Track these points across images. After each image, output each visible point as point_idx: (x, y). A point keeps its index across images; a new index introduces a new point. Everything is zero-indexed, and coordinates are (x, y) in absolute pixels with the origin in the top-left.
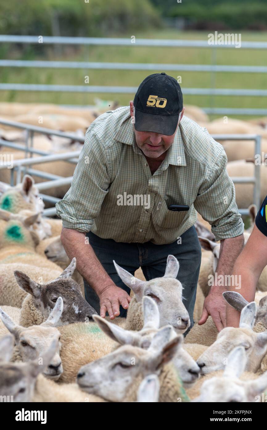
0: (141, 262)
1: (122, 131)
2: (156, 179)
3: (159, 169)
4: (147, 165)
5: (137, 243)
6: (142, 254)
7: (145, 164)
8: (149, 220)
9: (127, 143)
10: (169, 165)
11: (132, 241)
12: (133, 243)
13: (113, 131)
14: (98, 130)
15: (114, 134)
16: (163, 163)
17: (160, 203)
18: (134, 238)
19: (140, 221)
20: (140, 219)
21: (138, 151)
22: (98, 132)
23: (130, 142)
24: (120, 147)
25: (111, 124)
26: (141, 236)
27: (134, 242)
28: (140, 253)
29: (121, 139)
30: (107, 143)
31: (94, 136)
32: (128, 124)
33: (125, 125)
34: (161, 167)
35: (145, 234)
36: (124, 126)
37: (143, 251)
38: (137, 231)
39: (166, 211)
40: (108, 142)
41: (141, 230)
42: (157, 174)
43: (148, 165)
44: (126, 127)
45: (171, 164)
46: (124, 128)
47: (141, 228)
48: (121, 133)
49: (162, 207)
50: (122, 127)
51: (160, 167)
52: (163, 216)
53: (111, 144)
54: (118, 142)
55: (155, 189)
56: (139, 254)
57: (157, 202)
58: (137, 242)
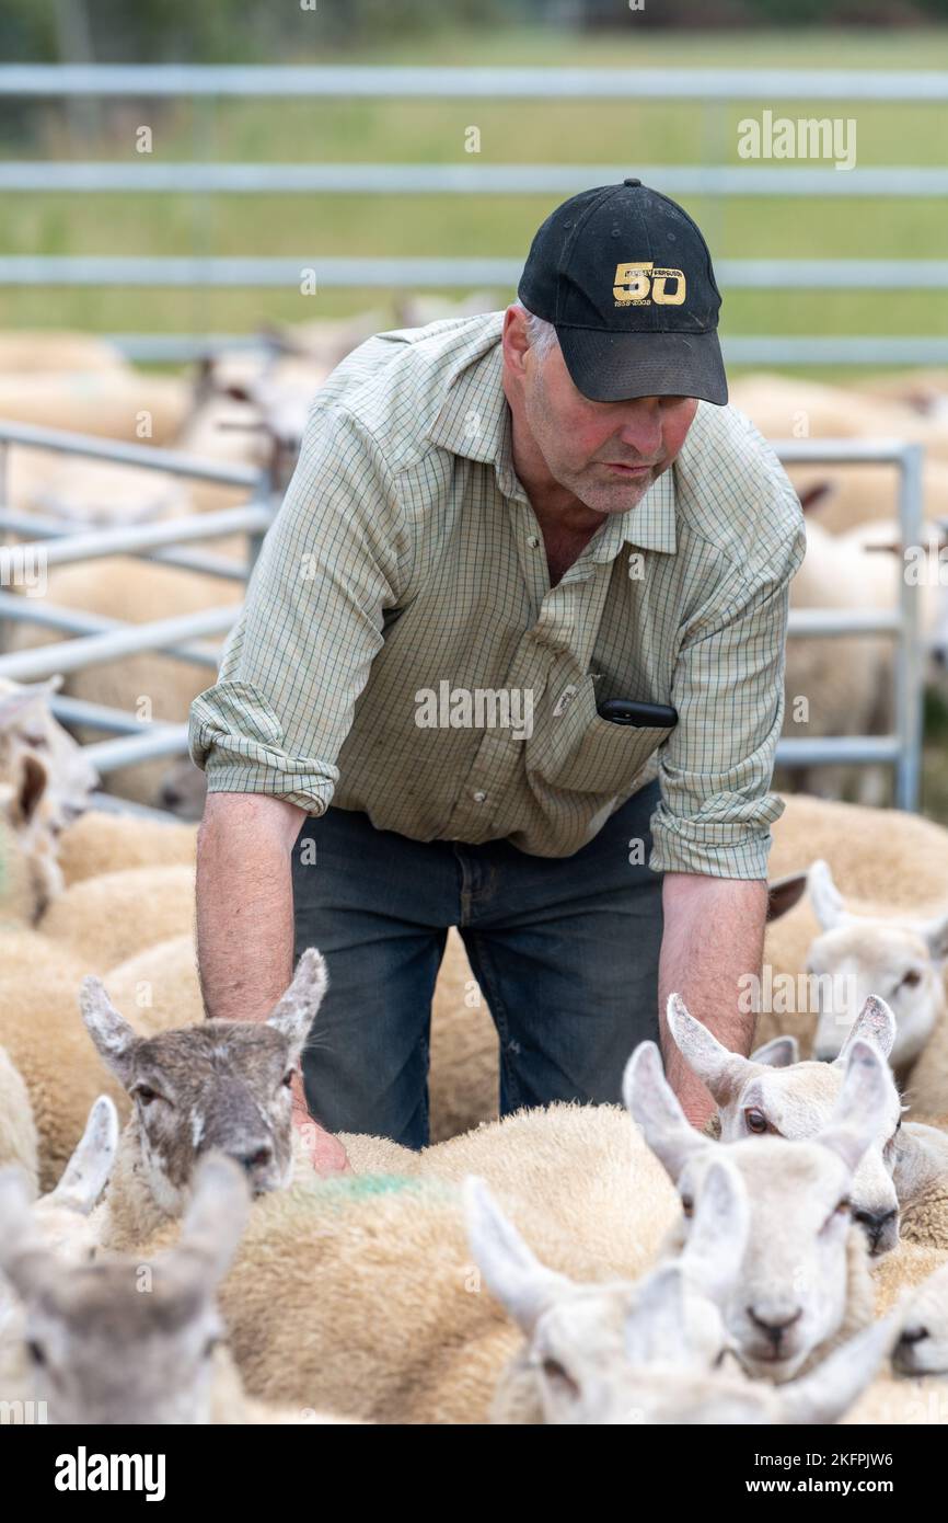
0: (468, 915)
1: (455, 408)
2: (568, 596)
3: (581, 560)
4: (537, 542)
5: (457, 842)
6: (475, 883)
7: (531, 540)
8: (516, 757)
9: (472, 455)
10: (626, 543)
11: (441, 833)
12: (441, 841)
13: (421, 408)
14: (363, 403)
15: (421, 421)
16: (600, 536)
17: (570, 689)
18: (449, 823)
19: (479, 756)
20: (483, 749)
21: (514, 488)
22: (362, 411)
23: (483, 452)
24: (448, 470)
25: (408, 382)
26: (478, 817)
27: (446, 839)
28: (467, 879)
29: (451, 439)
30: (398, 454)
31: (350, 423)
32: (474, 383)
33: (464, 385)
34: (592, 552)
35: (492, 813)
36: (462, 390)
37: (478, 873)
38: (463, 795)
39: (588, 720)
40: (402, 449)
41: (479, 795)
42: (577, 578)
43: (541, 543)
44: (469, 396)
45: (629, 540)
46: (460, 396)
47: (481, 787)
48: (452, 415)
49: (574, 706)
50: (454, 392)
51: (588, 549)
52: (571, 740)
53: (412, 457)
54: (439, 449)
55: (561, 636)
56: (460, 885)
57: (557, 685)
58: (456, 838)
